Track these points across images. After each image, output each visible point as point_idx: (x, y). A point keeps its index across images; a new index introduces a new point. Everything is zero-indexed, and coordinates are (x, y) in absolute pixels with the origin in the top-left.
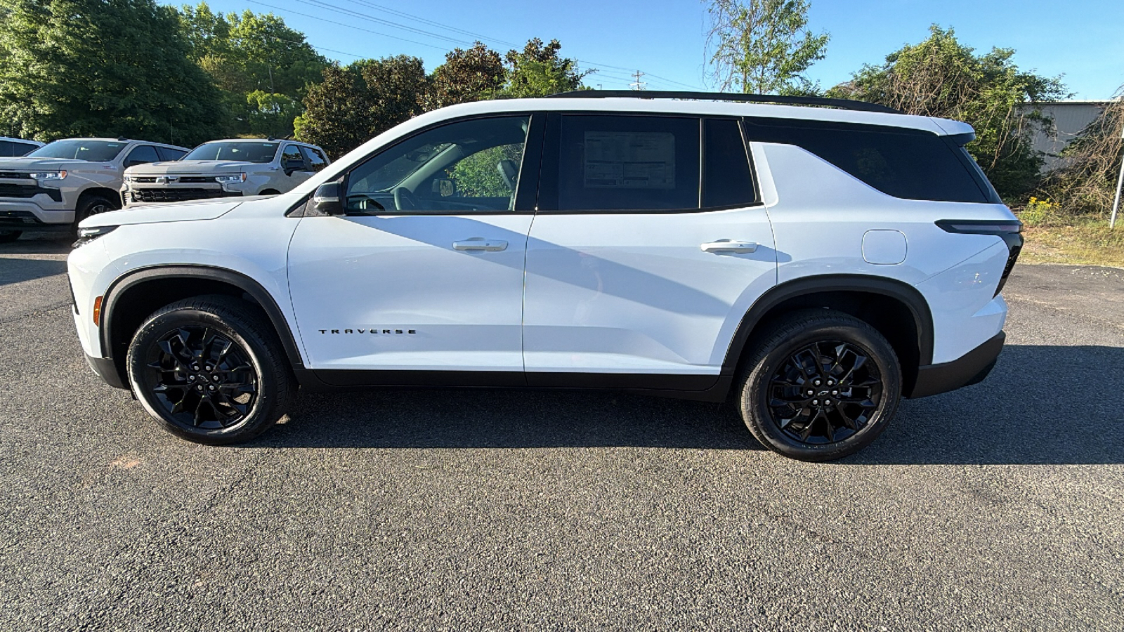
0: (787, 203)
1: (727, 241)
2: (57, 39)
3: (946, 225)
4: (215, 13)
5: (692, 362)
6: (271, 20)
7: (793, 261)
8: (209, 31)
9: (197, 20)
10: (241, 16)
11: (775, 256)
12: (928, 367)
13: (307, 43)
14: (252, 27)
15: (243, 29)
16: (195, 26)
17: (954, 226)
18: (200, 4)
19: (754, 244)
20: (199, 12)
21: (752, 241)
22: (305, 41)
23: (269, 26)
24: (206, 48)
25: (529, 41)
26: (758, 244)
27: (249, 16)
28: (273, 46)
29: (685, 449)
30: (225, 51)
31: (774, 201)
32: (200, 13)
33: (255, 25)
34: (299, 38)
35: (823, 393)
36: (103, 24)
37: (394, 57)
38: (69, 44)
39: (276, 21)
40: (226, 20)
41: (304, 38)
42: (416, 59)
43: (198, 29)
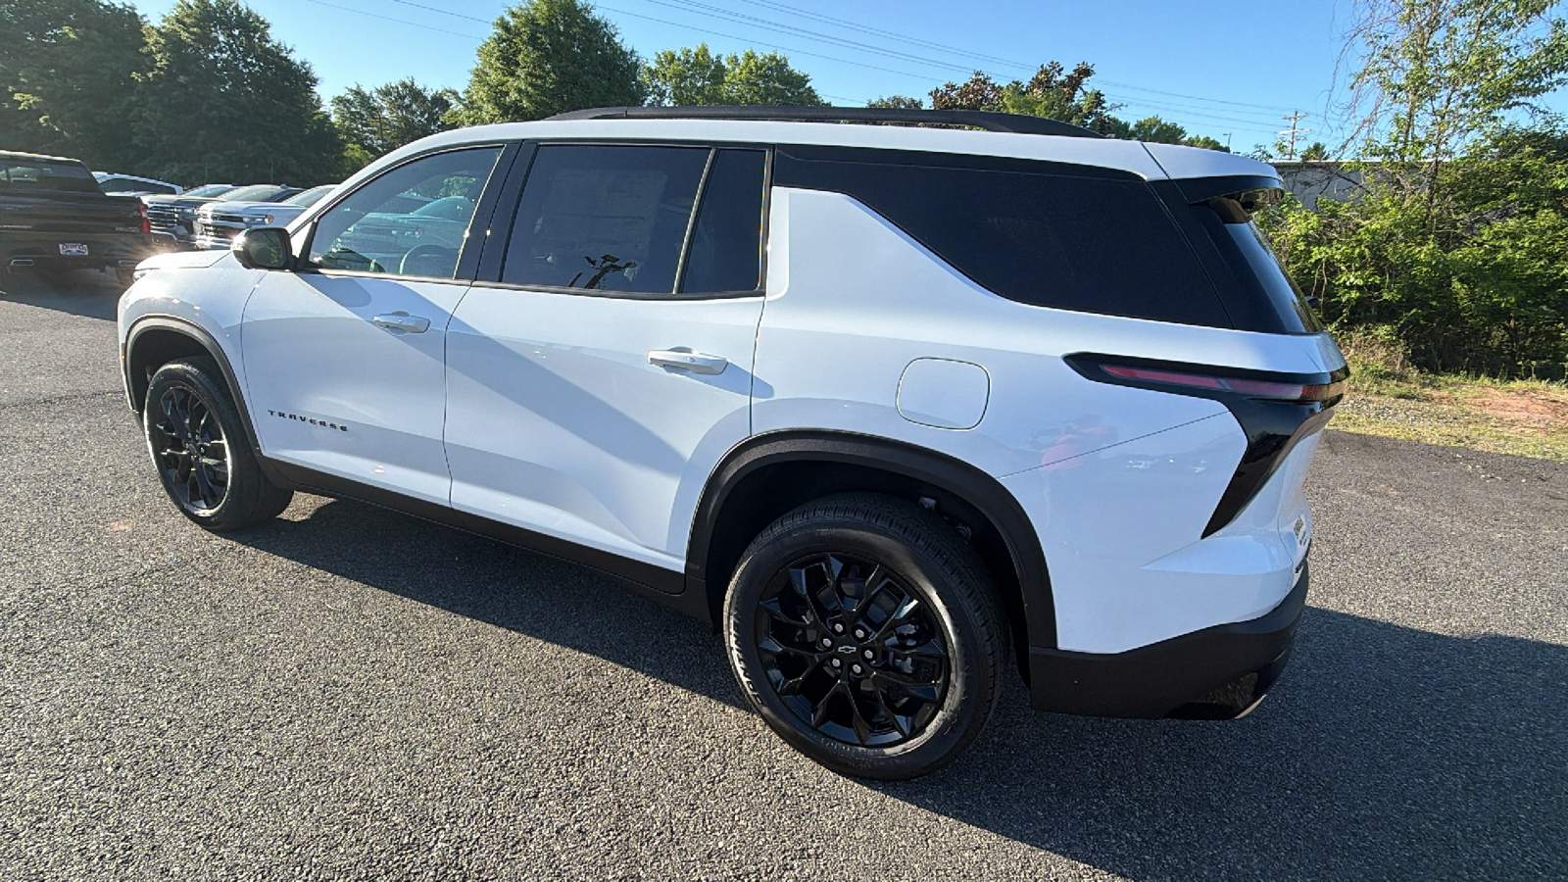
0: (798, 297)
1: (688, 350)
2: (519, 91)
3: (1088, 364)
4: (713, 56)
5: (647, 544)
6: (773, 60)
7: (776, 397)
8: (703, 78)
9: (693, 65)
10: (741, 57)
11: (752, 385)
12: (1050, 652)
13: (810, 87)
14: (751, 72)
15: (741, 73)
16: (691, 72)
17: (1106, 368)
18: (700, 46)
19: (724, 360)
20: (697, 55)
21: (722, 356)
22: (808, 85)
23: (769, 68)
24: (698, 98)
25: (1042, 66)
26: (729, 361)
27: (750, 57)
28: (769, 92)
29: (670, 685)
30: (716, 100)
31: (780, 291)
32: (697, 58)
33: (754, 68)
34: (802, 80)
35: (847, 650)
36: (563, 73)
37: (885, 100)
38: (529, 96)
39: (778, 62)
40: (724, 62)
41: (808, 81)
42: (913, 101)
43: (693, 76)
